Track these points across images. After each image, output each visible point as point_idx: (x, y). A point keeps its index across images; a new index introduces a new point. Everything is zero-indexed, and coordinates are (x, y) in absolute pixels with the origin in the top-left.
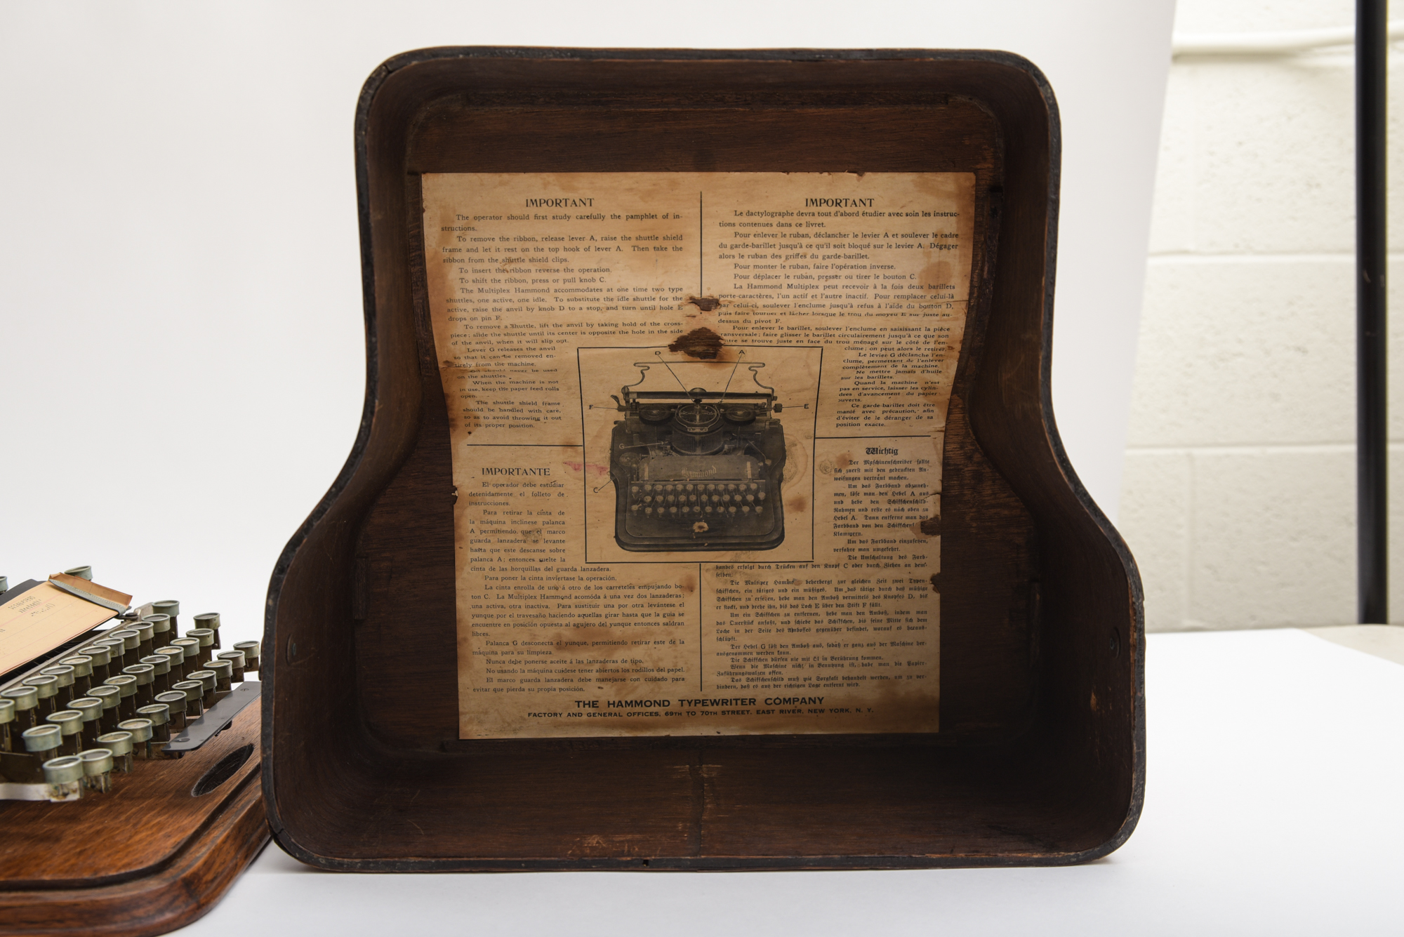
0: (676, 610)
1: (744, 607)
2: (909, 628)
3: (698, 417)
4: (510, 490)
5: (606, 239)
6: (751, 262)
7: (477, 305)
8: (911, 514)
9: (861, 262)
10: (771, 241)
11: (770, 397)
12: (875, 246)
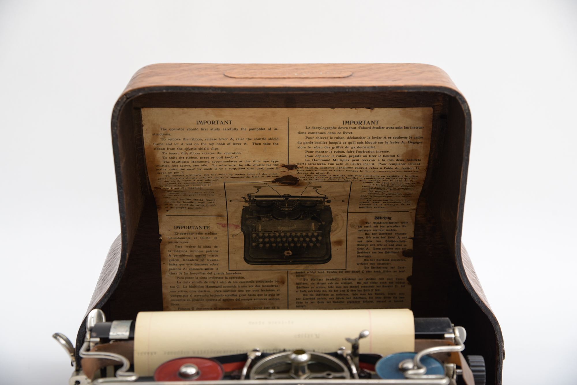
0: (276, 293)
1: (310, 291)
2: (395, 301)
3: (287, 205)
4: (189, 236)
5: (239, 139)
6: (314, 150)
7: (172, 168)
8: (397, 247)
9: (371, 150)
10: (325, 140)
11: (325, 198)
12: (379, 143)
